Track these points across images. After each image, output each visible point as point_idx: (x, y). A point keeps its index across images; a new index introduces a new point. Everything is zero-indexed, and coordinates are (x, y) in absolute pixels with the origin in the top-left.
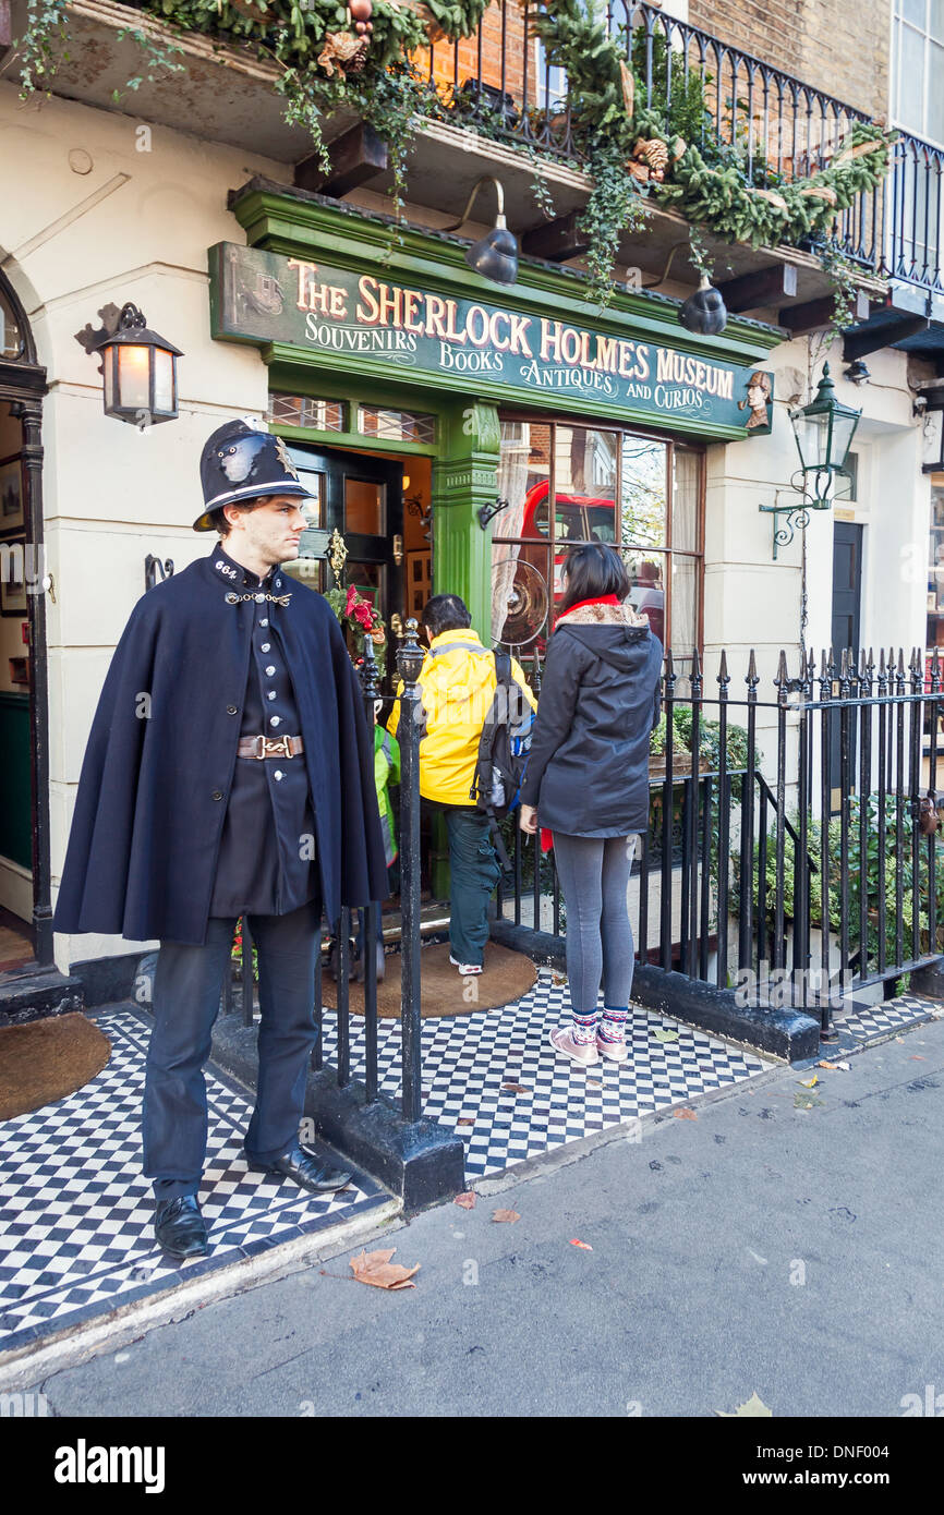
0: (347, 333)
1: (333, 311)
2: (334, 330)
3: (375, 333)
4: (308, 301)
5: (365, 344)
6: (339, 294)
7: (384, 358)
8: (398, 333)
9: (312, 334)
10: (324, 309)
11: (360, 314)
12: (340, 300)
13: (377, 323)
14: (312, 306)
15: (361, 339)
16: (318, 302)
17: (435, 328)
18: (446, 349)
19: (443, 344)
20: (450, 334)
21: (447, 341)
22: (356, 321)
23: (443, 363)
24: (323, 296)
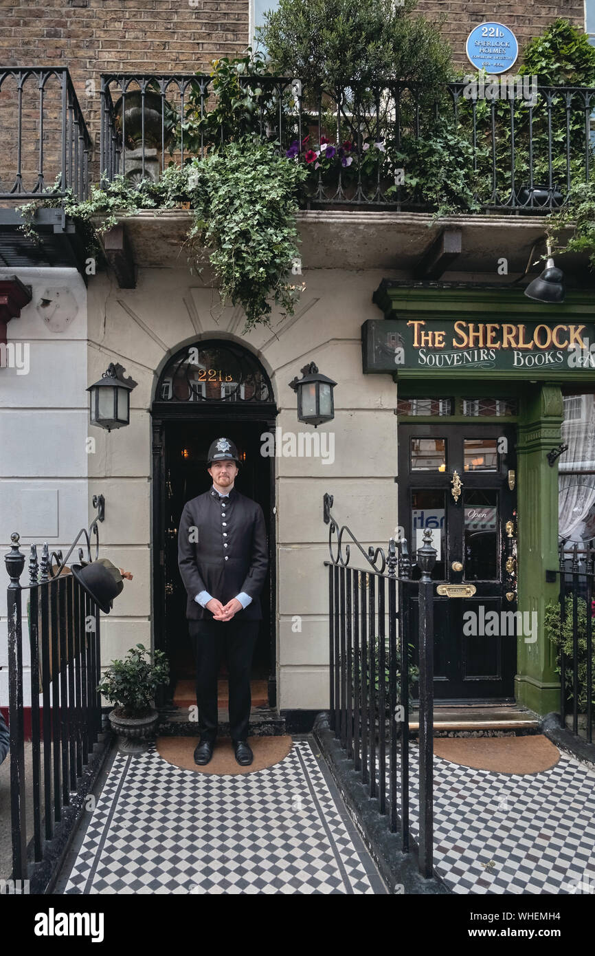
0: (446, 356)
1: (437, 345)
2: (437, 356)
3: (465, 353)
4: (419, 342)
5: (458, 361)
6: (439, 335)
7: (473, 367)
8: (482, 351)
9: (422, 360)
10: (430, 345)
11: (455, 343)
12: (441, 338)
13: (467, 347)
14: (423, 345)
15: (455, 358)
16: (427, 342)
17: (509, 343)
18: (518, 354)
19: (515, 352)
20: (521, 345)
21: (519, 350)
22: (453, 348)
23: (515, 364)
24: (430, 338)
